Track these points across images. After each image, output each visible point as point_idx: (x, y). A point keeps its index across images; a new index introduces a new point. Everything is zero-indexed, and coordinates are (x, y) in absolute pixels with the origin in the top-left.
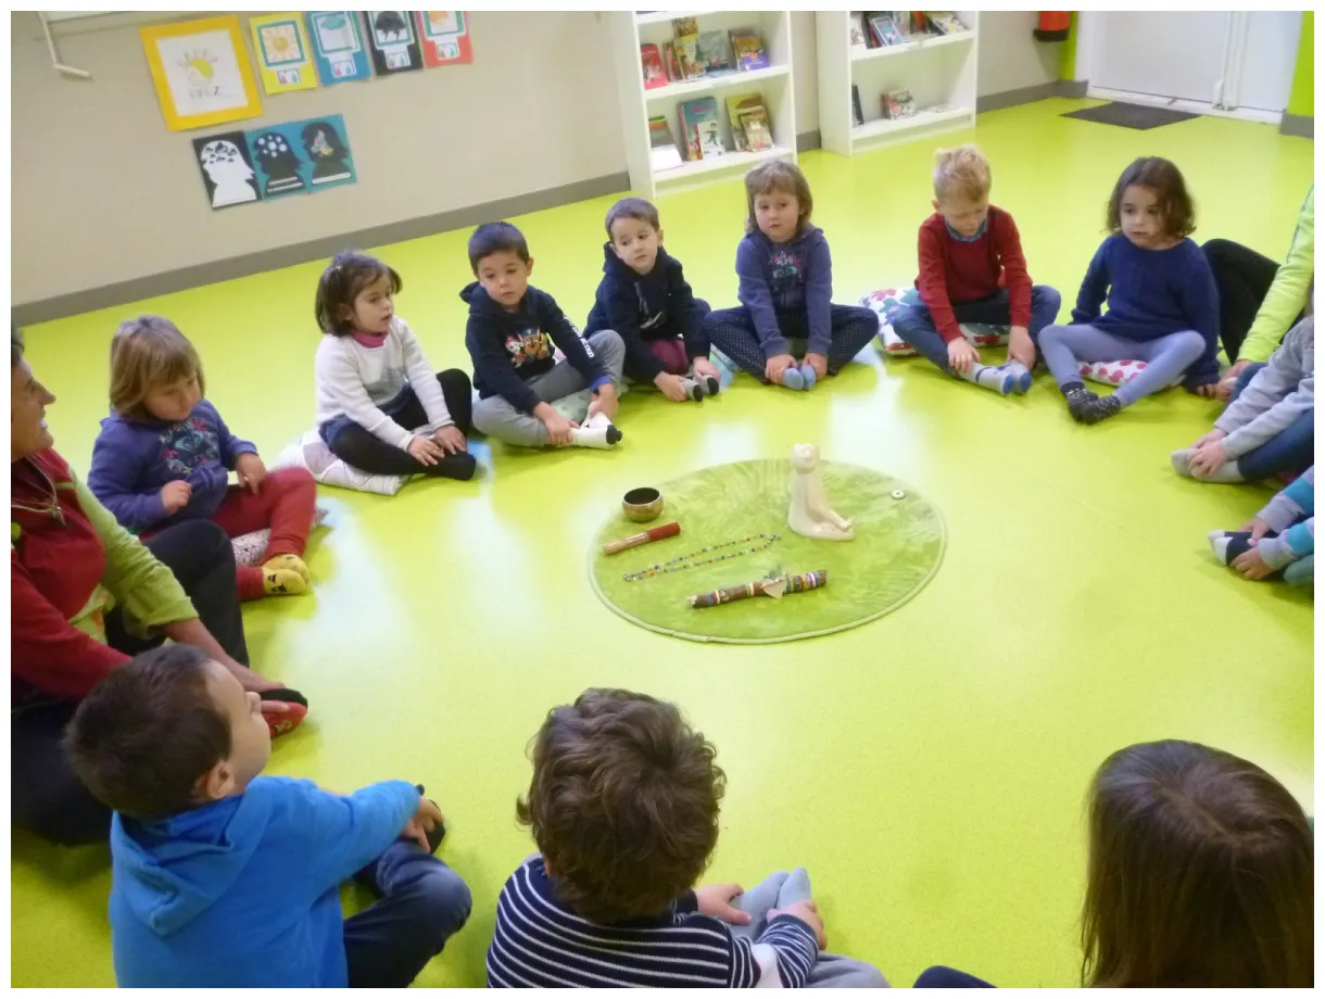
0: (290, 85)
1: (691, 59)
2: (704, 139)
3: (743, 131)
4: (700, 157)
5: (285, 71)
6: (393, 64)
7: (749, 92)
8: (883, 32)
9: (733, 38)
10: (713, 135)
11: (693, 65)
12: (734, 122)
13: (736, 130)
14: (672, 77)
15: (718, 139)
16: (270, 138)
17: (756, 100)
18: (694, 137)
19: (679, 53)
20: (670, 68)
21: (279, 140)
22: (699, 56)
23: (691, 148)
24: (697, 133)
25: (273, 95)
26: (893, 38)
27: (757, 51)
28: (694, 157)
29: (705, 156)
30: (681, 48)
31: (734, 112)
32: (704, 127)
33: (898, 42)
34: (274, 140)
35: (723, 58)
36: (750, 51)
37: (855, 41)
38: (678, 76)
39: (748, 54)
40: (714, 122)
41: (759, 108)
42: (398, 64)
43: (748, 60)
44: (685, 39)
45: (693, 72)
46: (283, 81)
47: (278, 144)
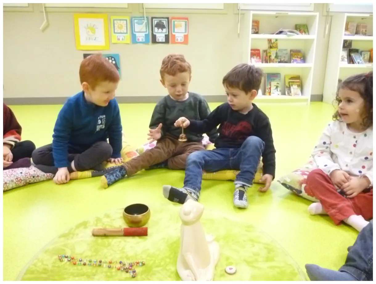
0: (121, 41)
1: (273, 57)
2: (273, 88)
3: (289, 88)
4: (270, 94)
5: (120, 36)
6: (159, 40)
7: (295, 73)
8: (356, 59)
9: (292, 52)
10: (277, 87)
11: (273, 60)
12: (287, 84)
13: (287, 87)
14: (264, 61)
15: (279, 89)
16: (110, 58)
17: (298, 78)
18: (269, 87)
19: (268, 55)
20: (264, 59)
21: (113, 59)
22: (277, 57)
23: (267, 90)
24: (270, 85)
25: (114, 44)
26: (360, 62)
27: (300, 58)
28: (268, 94)
29: (272, 94)
30: (270, 53)
31: (287, 80)
32: (274, 84)
33: (362, 63)
34: (111, 59)
35: (286, 59)
36: (298, 57)
37: (343, 60)
38: (267, 62)
39: (296, 59)
40: (279, 82)
41: (298, 81)
42: (160, 41)
43: (296, 61)
44: (272, 50)
45: (273, 62)
46: (119, 39)
47: (112, 61)
